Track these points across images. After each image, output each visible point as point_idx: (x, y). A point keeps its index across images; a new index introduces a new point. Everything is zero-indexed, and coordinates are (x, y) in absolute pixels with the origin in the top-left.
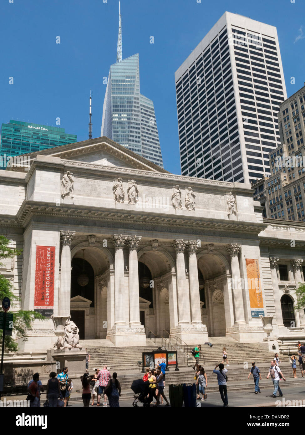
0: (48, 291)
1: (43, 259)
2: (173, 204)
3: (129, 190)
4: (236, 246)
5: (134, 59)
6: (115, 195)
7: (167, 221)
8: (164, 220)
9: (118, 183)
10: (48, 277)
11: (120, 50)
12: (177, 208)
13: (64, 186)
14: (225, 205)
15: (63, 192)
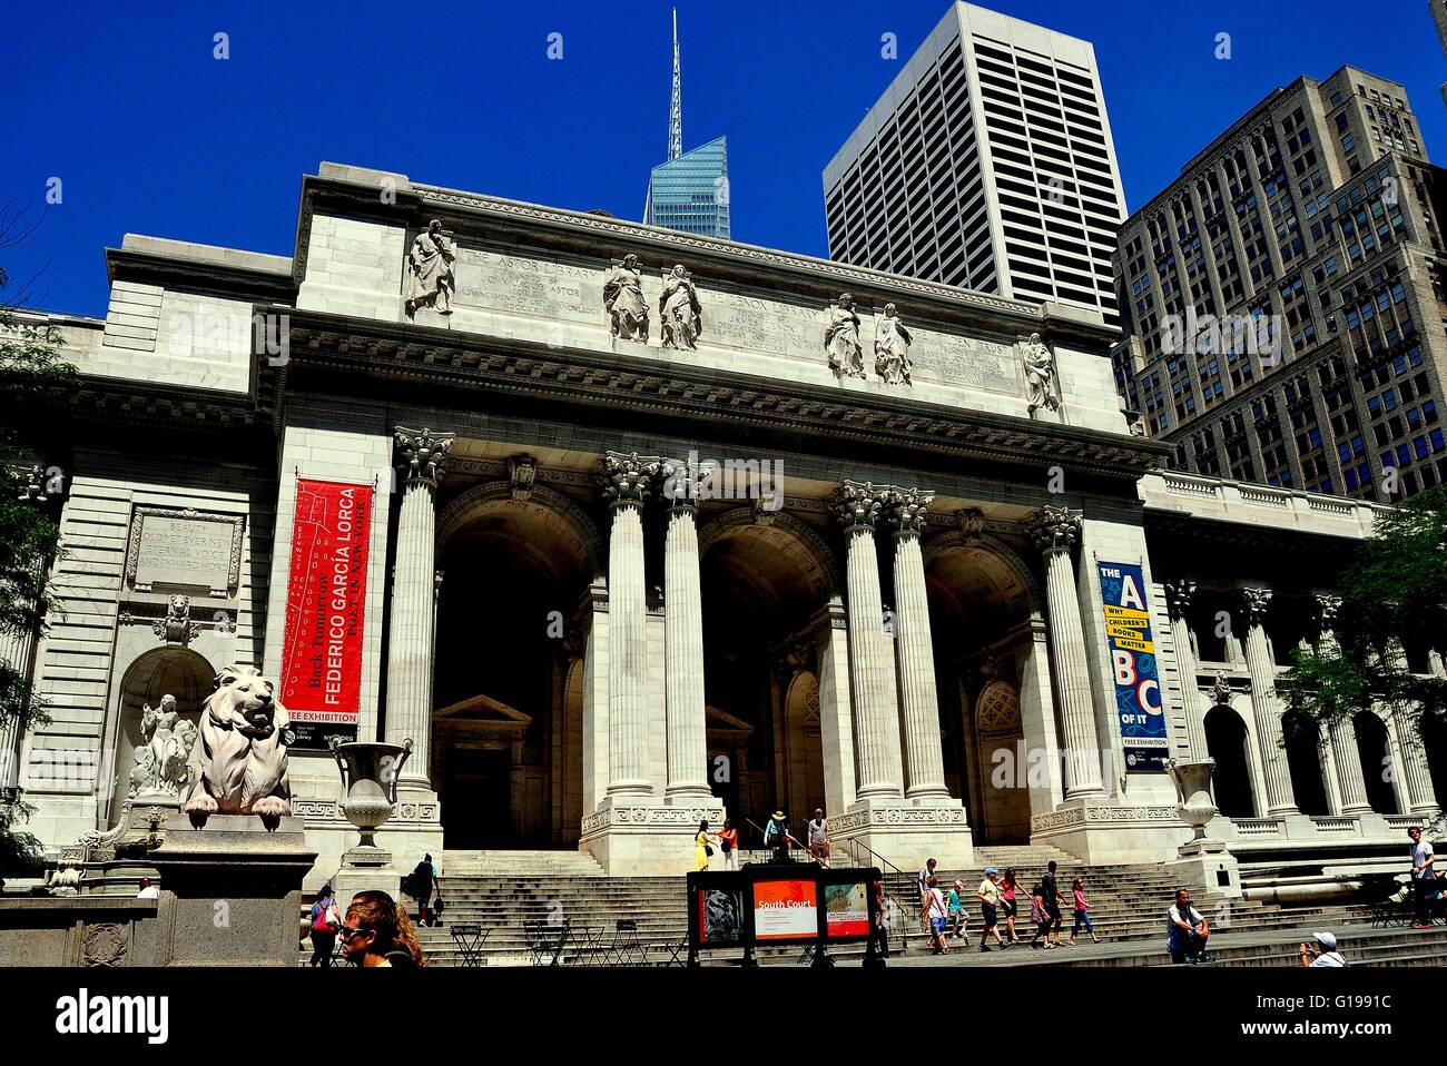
0: (336, 654)
1: (320, 529)
2: (831, 357)
3: (664, 300)
4: (1062, 518)
5: (716, 150)
6: (614, 313)
7: (810, 413)
8: (795, 411)
9: (624, 272)
10: (338, 597)
11: (676, 130)
12: (845, 371)
13: (417, 269)
14: (1018, 374)
15: (410, 293)
